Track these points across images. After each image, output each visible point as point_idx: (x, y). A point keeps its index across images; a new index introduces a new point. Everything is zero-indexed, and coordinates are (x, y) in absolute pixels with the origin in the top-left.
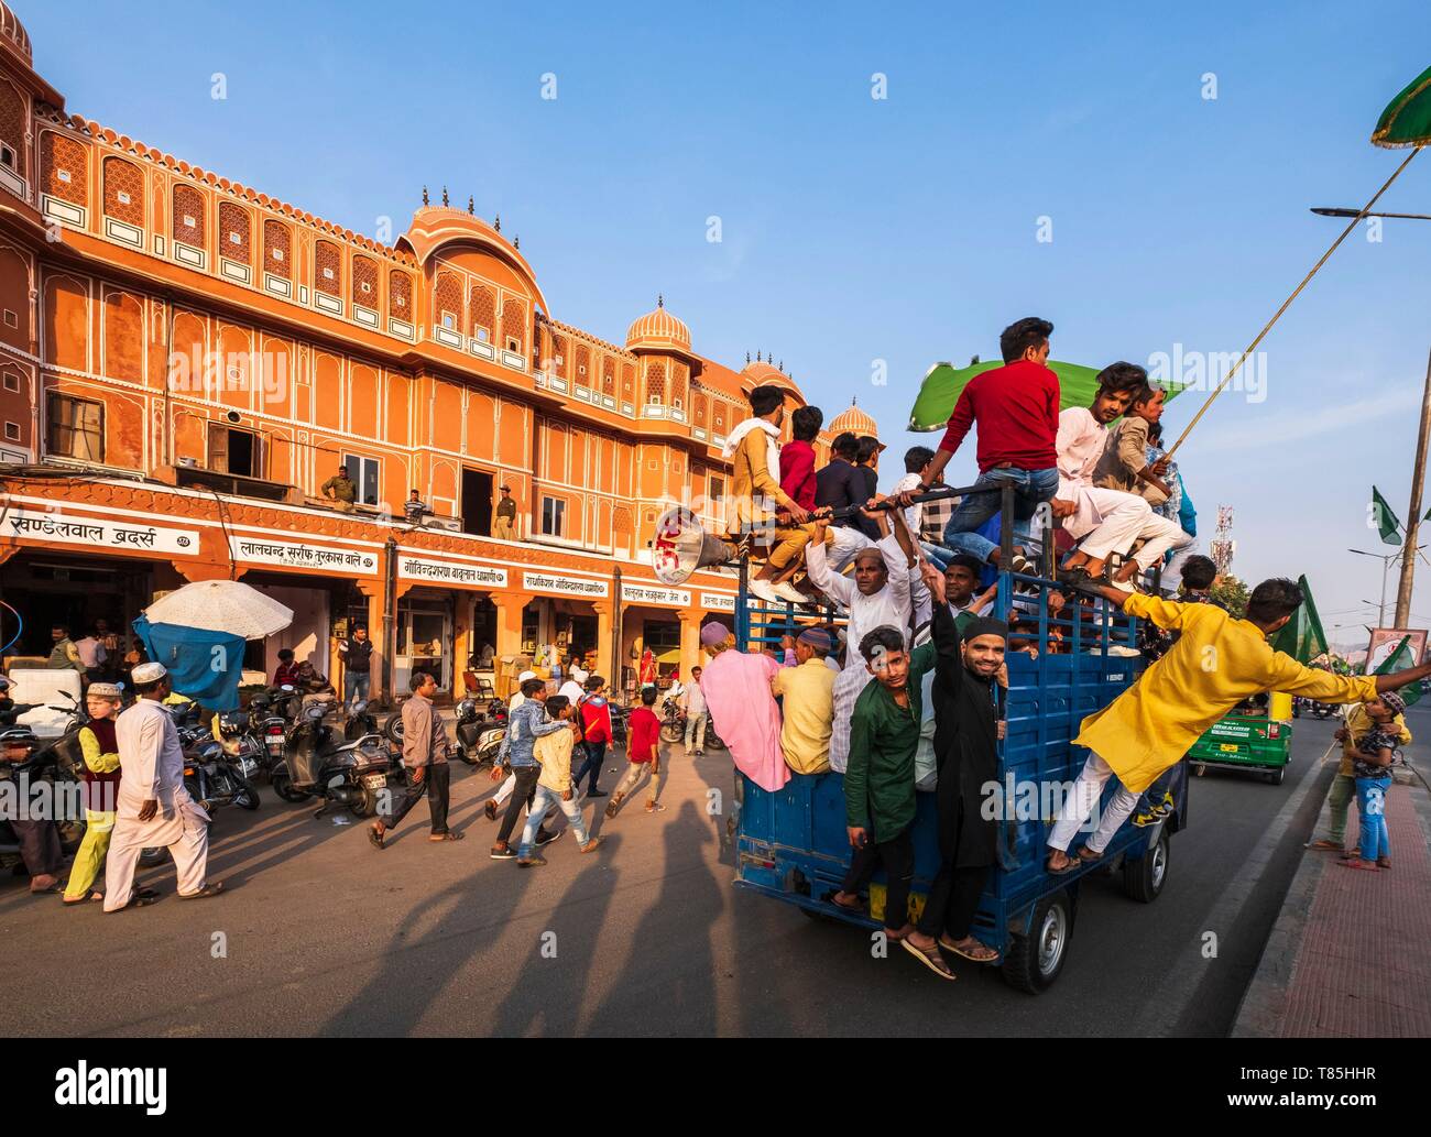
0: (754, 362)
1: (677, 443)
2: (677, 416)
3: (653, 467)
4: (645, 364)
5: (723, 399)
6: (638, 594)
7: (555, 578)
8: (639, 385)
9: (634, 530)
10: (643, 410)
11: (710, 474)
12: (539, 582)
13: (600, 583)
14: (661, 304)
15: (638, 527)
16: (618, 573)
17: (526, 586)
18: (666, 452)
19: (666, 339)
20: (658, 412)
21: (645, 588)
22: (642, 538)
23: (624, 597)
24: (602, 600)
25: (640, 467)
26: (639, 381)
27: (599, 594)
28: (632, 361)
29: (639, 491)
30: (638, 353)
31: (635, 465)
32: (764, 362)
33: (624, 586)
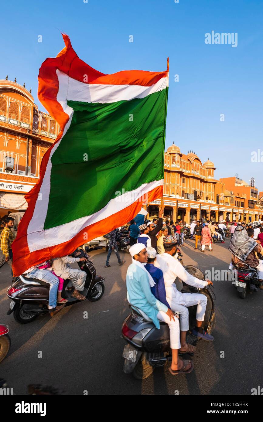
0: (190, 153)
1: (178, 172)
2: (178, 166)
3: (174, 177)
4: (172, 156)
5: (185, 161)
6: (181, 205)
7: (168, 202)
8: (171, 160)
9: (170, 190)
10: (171, 165)
11: (182, 177)
12: (166, 203)
13: (175, 203)
14: (174, 143)
15: (171, 190)
16: (177, 201)
17: (164, 204)
18: (176, 174)
19: (176, 151)
20: (174, 166)
21: (181, 204)
22: (171, 192)
23: (178, 206)
24: (175, 207)
25: (171, 177)
26: (171, 159)
27: (174, 205)
28: (169, 155)
29: (171, 182)
30: (170, 154)
31: (170, 177)
32: (192, 152)
33: (178, 203)
